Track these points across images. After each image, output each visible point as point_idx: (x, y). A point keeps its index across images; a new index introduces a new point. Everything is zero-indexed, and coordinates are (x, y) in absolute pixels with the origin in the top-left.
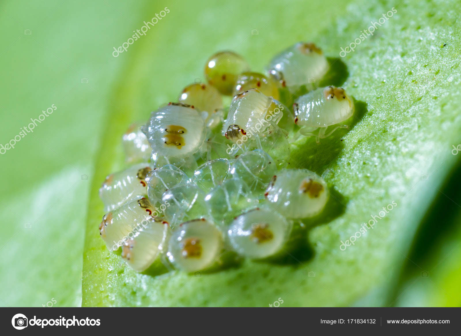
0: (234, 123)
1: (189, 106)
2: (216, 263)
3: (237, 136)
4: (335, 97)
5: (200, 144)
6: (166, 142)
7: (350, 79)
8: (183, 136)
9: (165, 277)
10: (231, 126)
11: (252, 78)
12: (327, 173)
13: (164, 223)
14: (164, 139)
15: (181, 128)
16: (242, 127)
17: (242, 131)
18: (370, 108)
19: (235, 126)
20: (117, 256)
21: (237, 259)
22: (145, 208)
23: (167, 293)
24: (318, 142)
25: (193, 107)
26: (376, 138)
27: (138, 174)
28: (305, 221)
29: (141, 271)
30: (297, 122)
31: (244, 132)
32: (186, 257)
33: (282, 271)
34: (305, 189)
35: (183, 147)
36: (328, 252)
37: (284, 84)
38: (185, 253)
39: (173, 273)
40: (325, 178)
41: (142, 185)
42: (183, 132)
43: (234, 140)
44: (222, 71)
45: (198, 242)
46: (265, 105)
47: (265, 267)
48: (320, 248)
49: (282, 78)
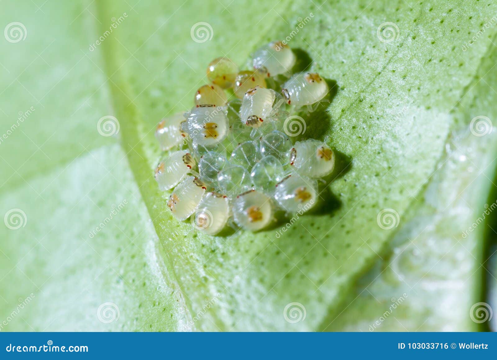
0: (253, 114)
1: (212, 106)
2: (273, 221)
3: (257, 123)
4: (315, 81)
5: (226, 132)
6: (205, 136)
7: (315, 63)
8: (217, 129)
9: (234, 236)
10: (250, 116)
11: (247, 75)
12: (327, 138)
13: (225, 197)
14: (203, 135)
15: (214, 124)
16: (259, 117)
17: (260, 119)
18: (340, 83)
19: (254, 116)
20: (185, 224)
21: (286, 215)
22: (201, 186)
23: (242, 249)
24: (308, 115)
25: (215, 106)
26: (355, 107)
27: (184, 160)
28: (324, 178)
29: (214, 235)
30: (290, 103)
31: (262, 120)
32: (252, 221)
33: (323, 220)
34: (321, 155)
35: (217, 137)
36: (351, 200)
37: (269, 75)
38: (250, 219)
39: (240, 233)
40: (327, 142)
41: (189, 168)
42: (216, 127)
43: (254, 126)
44: (221, 74)
45: (258, 209)
46: (271, 97)
47: (309, 219)
48: (344, 197)
49: (266, 72)
